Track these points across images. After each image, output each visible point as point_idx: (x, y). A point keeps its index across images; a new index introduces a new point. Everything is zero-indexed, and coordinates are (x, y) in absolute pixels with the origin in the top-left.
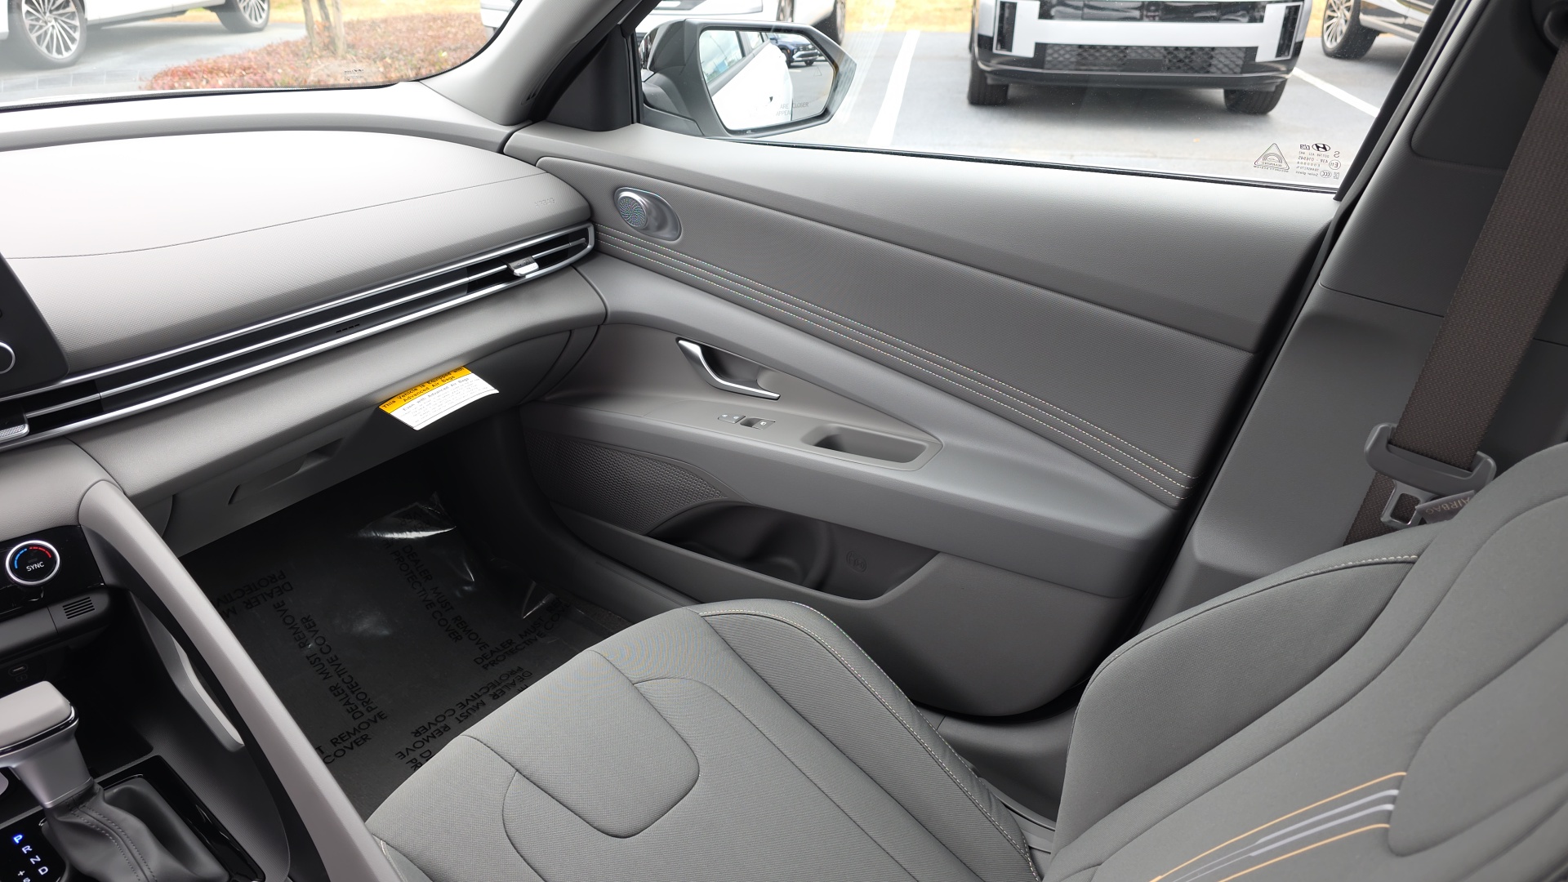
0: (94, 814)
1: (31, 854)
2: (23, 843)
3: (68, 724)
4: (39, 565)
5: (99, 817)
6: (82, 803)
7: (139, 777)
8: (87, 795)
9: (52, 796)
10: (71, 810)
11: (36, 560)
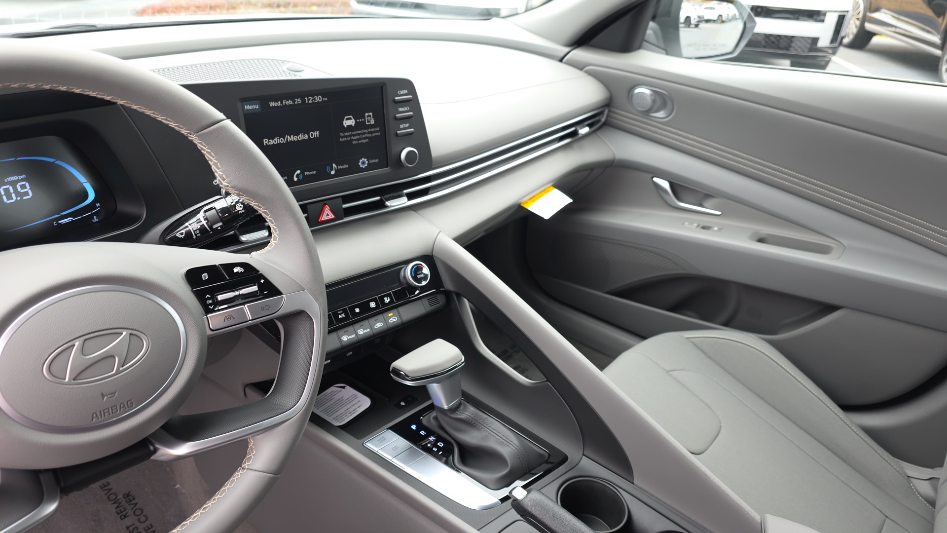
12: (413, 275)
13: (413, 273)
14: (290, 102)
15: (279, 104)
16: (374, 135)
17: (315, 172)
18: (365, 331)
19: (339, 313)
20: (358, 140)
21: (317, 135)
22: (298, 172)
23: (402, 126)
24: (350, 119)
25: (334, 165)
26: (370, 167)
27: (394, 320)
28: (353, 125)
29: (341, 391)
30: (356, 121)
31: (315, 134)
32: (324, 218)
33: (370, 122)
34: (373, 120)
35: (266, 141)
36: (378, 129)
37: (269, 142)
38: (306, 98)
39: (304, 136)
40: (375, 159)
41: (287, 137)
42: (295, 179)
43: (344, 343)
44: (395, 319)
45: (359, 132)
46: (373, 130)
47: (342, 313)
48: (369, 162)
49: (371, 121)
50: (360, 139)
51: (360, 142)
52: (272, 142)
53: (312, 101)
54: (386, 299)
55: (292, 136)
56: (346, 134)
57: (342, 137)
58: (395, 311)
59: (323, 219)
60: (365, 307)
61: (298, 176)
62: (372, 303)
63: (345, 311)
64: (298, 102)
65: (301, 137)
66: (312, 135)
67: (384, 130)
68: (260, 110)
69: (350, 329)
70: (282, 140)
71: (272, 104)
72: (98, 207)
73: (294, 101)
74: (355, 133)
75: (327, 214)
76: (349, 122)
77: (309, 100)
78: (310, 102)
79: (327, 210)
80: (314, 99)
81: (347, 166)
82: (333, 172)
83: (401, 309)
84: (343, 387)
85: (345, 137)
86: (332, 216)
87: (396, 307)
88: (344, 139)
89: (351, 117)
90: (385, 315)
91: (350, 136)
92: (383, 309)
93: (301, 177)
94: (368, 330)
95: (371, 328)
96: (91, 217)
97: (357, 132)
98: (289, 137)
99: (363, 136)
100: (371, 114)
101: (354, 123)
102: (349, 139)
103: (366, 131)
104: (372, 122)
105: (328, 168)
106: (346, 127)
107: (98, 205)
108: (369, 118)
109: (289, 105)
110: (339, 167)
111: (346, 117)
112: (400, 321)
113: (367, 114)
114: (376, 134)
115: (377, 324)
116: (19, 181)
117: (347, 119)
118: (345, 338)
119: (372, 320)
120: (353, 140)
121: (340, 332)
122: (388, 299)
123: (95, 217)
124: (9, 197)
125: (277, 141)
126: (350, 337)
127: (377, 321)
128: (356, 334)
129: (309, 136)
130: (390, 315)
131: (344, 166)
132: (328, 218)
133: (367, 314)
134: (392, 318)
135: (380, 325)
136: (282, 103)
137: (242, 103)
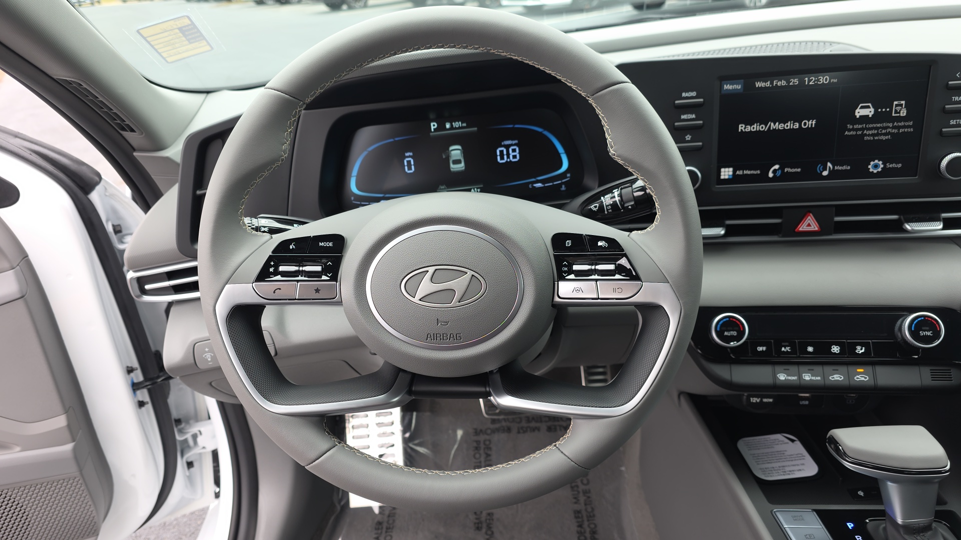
4: (929, 333)
7: (945, 524)
8: (927, 528)
9: (902, 516)
11: (927, 328)
12: (913, 329)
13: (913, 325)
14: (783, 83)
15: (768, 84)
16: (901, 130)
17: (799, 170)
18: (813, 378)
19: (785, 344)
20: (873, 135)
21: (812, 124)
22: (777, 167)
23: (953, 122)
24: (868, 107)
25: (829, 164)
26: (885, 173)
27: (863, 379)
28: (870, 116)
29: (788, 443)
30: (876, 111)
31: (810, 123)
32: (803, 227)
33: (899, 113)
34: (905, 111)
35: (742, 127)
36: (911, 123)
37: (745, 128)
38: (807, 79)
39: (793, 125)
40: (897, 163)
41: (770, 125)
42: (771, 175)
43: (778, 382)
44: (866, 378)
45: (879, 125)
46: (902, 124)
47: (788, 346)
48: (885, 166)
49: (902, 112)
50: (878, 134)
51: (876, 138)
52: (749, 129)
53: (814, 82)
54: (859, 348)
55: (777, 124)
56: (856, 126)
57: (850, 130)
58: (870, 368)
59: (801, 229)
60: (823, 350)
61: (775, 171)
62: (835, 347)
63: (792, 345)
64: (794, 83)
65: (789, 125)
66: (805, 124)
67: (919, 126)
68: (742, 91)
69: (795, 369)
70: (762, 127)
71: (759, 84)
72: (568, 177)
73: (788, 82)
74: (871, 126)
75: (809, 224)
76: (864, 111)
77: (809, 81)
78: (811, 83)
79: (809, 220)
80: (818, 80)
81: (849, 168)
82: (825, 173)
83: (880, 370)
84: (793, 441)
85: (853, 130)
86: (815, 227)
87: (873, 364)
88: (852, 133)
89: (870, 104)
90: (851, 368)
91: (862, 129)
92: (848, 359)
93: (779, 173)
94: (819, 378)
95: (824, 378)
96: (560, 185)
97: (874, 125)
98: (772, 124)
99: (884, 131)
100: (903, 102)
101: (872, 113)
102: (859, 133)
103: (890, 125)
104: (904, 113)
105: (819, 167)
106: (858, 117)
107: (569, 175)
108: (898, 108)
109: (781, 86)
110: (836, 168)
111: (861, 105)
112: (872, 383)
113: (895, 103)
114: (906, 130)
115: (835, 376)
116: (512, 145)
117: (862, 107)
118: (782, 377)
119: (828, 369)
120: (866, 135)
121: (777, 368)
122: (861, 349)
123: (563, 186)
124: (502, 158)
125: (756, 127)
126: (790, 378)
127: (836, 371)
128: (800, 377)
129: (800, 125)
130: (859, 370)
131: (844, 168)
132: (809, 229)
133: (823, 358)
134: (861, 376)
135: (839, 379)
136: (772, 83)
137: (723, 82)
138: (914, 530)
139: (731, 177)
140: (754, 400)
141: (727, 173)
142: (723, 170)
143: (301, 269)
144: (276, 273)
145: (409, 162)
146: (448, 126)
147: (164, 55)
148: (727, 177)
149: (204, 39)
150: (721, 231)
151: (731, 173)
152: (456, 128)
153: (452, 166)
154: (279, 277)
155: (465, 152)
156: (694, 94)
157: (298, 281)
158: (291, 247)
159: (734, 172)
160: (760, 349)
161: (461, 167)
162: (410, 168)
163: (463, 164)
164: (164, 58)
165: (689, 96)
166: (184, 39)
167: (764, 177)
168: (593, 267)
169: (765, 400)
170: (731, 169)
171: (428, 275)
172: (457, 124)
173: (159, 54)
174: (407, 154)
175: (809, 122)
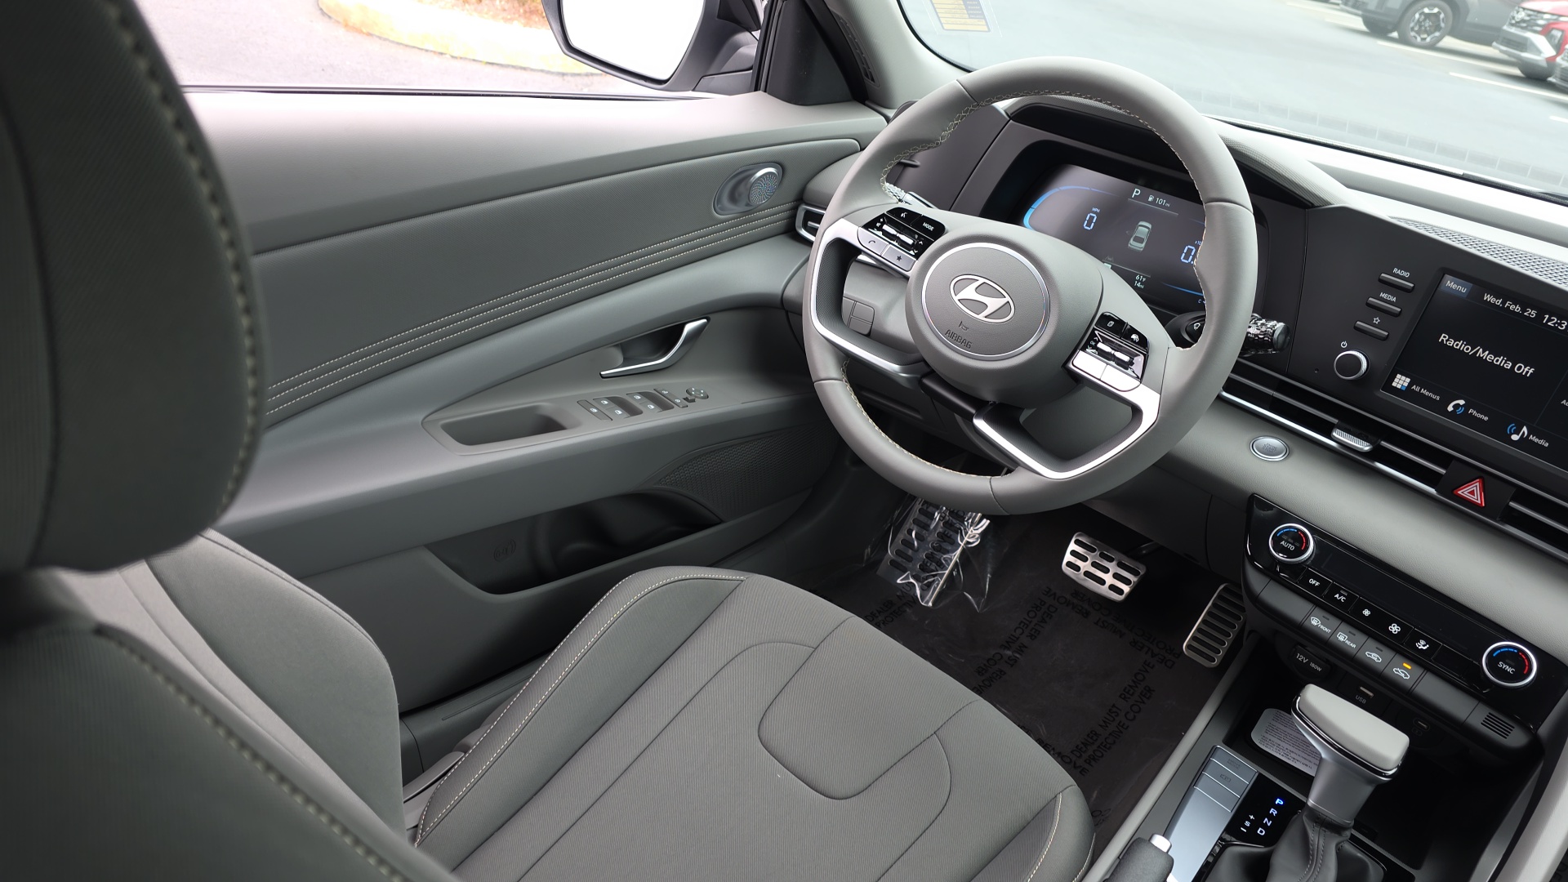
0: (1321, 842)
1: (1270, 817)
2: (1277, 807)
3: (1381, 774)
4: (1510, 670)
5: (1321, 847)
6: (1327, 828)
7: (1383, 868)
8: (1335, 828)
9: (1318, 801)
10: (1316, 822)
11: (1513, 664)
12: (1494, 655)
13: (1499, 651)
14: (1518, 309)
15: (1499, 302)
17: (1486, 419)
18: (1348, 642)
19: (1342, 592)
21: (1527, 372)
22: (1462, 402)
25: (1525, 429)
27: (1403, 675)
31: (1526, 369)
32: (1464, 492)
35: (1445, 337)
37: (1447, 341)
38: (1547, 316)
39: (1505, 363)
41: (1478, 350)
42: (1450, 408)
43: (1306, 623)
44: (1406, 676)
47: (1344, 596)
52: (1451, 343)
53: (1554, 324)
54: (1423, 642)
55: (1487, 352)
58: (1419, 671)
59: (1460, 492)
60: (1381, 621)
61: (1457, 406)
62: (1396, 627)
63: (1349, 598)
64: (1530, 314)
65: (1499, 361)
66: (1520, 368)
68: (1465, 296)
69: (1335, 622)
70: (1467, 349)
71: (1488, 297)
73: (1523, 310)
75: (1473, 492)
77: (1549, 320)
78: (1549, 324)
79: (1476, 486)
80: (1560, 324)
81: (1547, 445)
82: (1515, 437)
83: (1430, 678)
86: (1478, 498)
87: (1427, 668)
90: (1398, 658)
92: (1401, 647)
93: (1460, 411)
94: (1354, 646)
95: (1360, 648)
98: (1481, 350)
105: (1512, 427)
109: (1514, 311)
110: (1531, 437)
112: (1410, 685)
115: (1373, 654)
118: (1315, 622)
119: (1371, 643)
121: (1318, 611)
122: (1424, 646)
124: (1186, 258)
125: (1460, 345)
126: (1322, 627)
127: (1378, 651)
128: (1335, 632)
129: (1513, 367)
130: (1405, 665)
131: (1542, 442)
132: (1470, 497)
133: (1375, 630)
134: (1403, 671)
135: (1376, 659)
136: (1504, 303)
137: (1447, 276)
138: (1318, 818)
139: (1404, 389)
140: (1300, 657)
141: (1401, 382)
142: (1399, 376)
143: (898, 235)
144: (880, 229)
145: (1092, 218)
146: (1150, 199)
147: (943, 20)
148: (1399, 386)
149: (985, 18)
150: (1365, 447)
151: (1406, 384)
152: (1158, 205)
153: (1131, 241)
154: (880, 233)
155: (1152, 233)
156: (1406, 274)
157: (890, 243)
158: (902, 215)
159: (1410, 384)
160: (1312, 581)
161: (1140, 246)
162: (1088, 225)
163: (1143, 245)
164: (942, 24)
165: (1400, 275)
166: (965, 12)
167: (1440, 408)
168: (1113, 352)
169: (1313, 665)
170: (1408, 380)
171: (977, 284)
172: (1160, 201)
173: (939, 18)
174: (1094, 209)
175: (1525, 367)
